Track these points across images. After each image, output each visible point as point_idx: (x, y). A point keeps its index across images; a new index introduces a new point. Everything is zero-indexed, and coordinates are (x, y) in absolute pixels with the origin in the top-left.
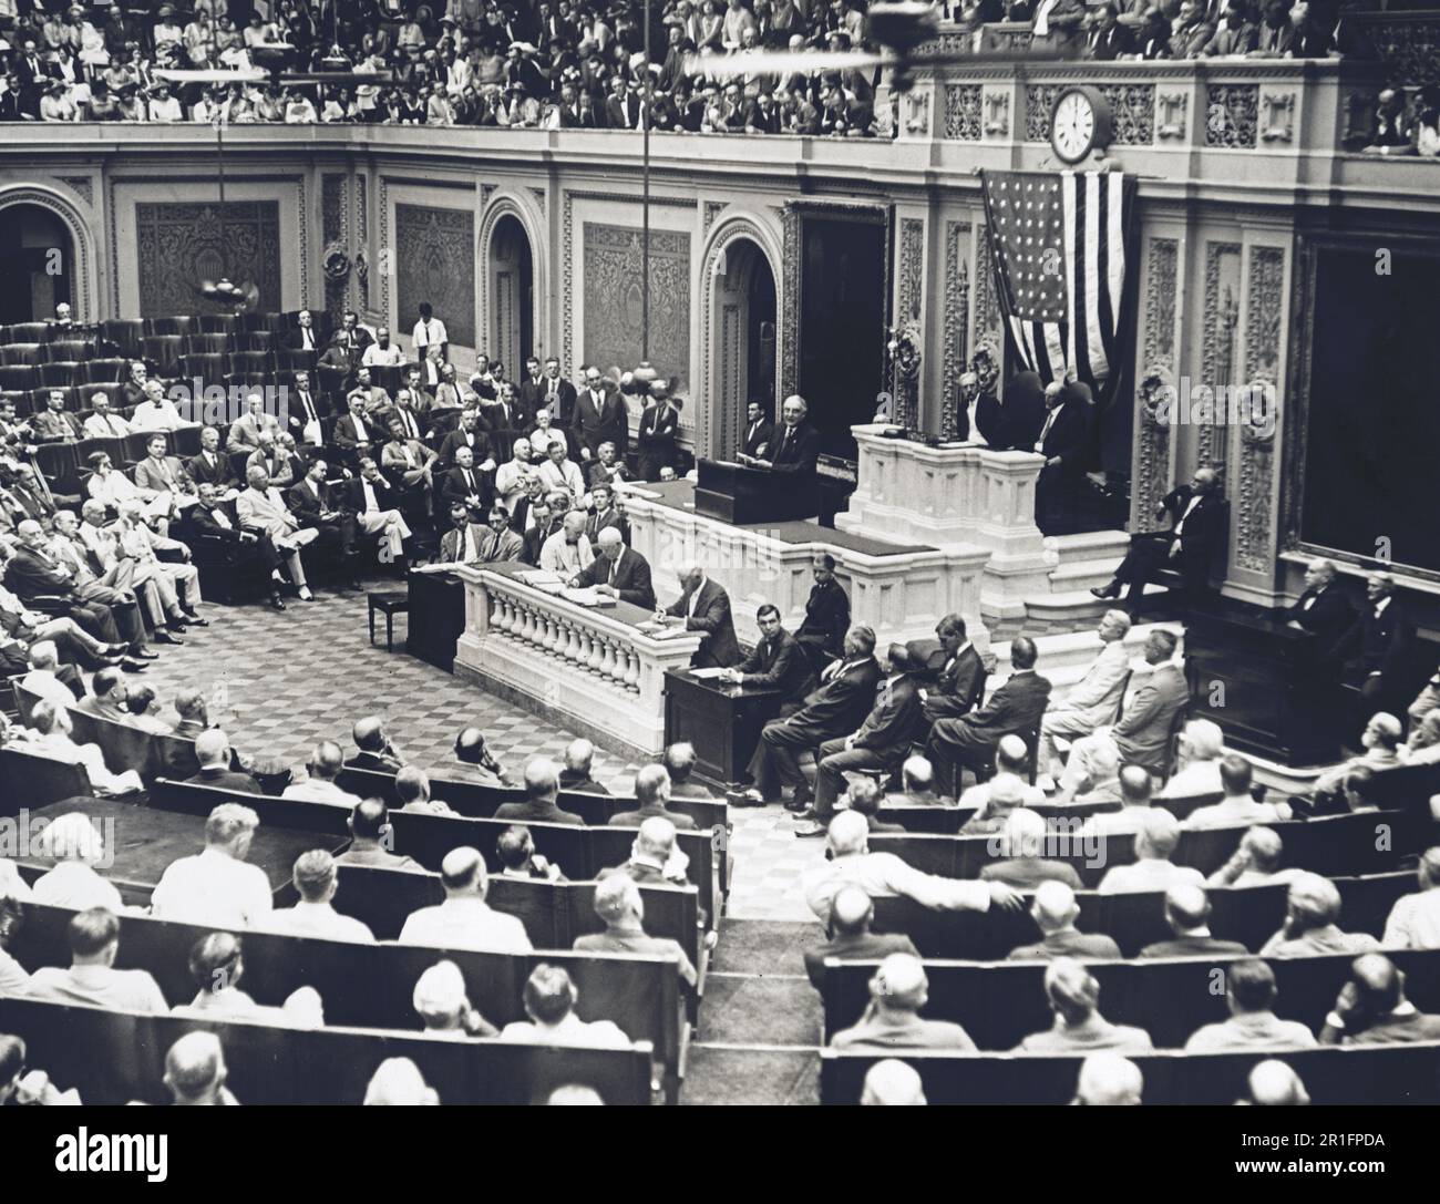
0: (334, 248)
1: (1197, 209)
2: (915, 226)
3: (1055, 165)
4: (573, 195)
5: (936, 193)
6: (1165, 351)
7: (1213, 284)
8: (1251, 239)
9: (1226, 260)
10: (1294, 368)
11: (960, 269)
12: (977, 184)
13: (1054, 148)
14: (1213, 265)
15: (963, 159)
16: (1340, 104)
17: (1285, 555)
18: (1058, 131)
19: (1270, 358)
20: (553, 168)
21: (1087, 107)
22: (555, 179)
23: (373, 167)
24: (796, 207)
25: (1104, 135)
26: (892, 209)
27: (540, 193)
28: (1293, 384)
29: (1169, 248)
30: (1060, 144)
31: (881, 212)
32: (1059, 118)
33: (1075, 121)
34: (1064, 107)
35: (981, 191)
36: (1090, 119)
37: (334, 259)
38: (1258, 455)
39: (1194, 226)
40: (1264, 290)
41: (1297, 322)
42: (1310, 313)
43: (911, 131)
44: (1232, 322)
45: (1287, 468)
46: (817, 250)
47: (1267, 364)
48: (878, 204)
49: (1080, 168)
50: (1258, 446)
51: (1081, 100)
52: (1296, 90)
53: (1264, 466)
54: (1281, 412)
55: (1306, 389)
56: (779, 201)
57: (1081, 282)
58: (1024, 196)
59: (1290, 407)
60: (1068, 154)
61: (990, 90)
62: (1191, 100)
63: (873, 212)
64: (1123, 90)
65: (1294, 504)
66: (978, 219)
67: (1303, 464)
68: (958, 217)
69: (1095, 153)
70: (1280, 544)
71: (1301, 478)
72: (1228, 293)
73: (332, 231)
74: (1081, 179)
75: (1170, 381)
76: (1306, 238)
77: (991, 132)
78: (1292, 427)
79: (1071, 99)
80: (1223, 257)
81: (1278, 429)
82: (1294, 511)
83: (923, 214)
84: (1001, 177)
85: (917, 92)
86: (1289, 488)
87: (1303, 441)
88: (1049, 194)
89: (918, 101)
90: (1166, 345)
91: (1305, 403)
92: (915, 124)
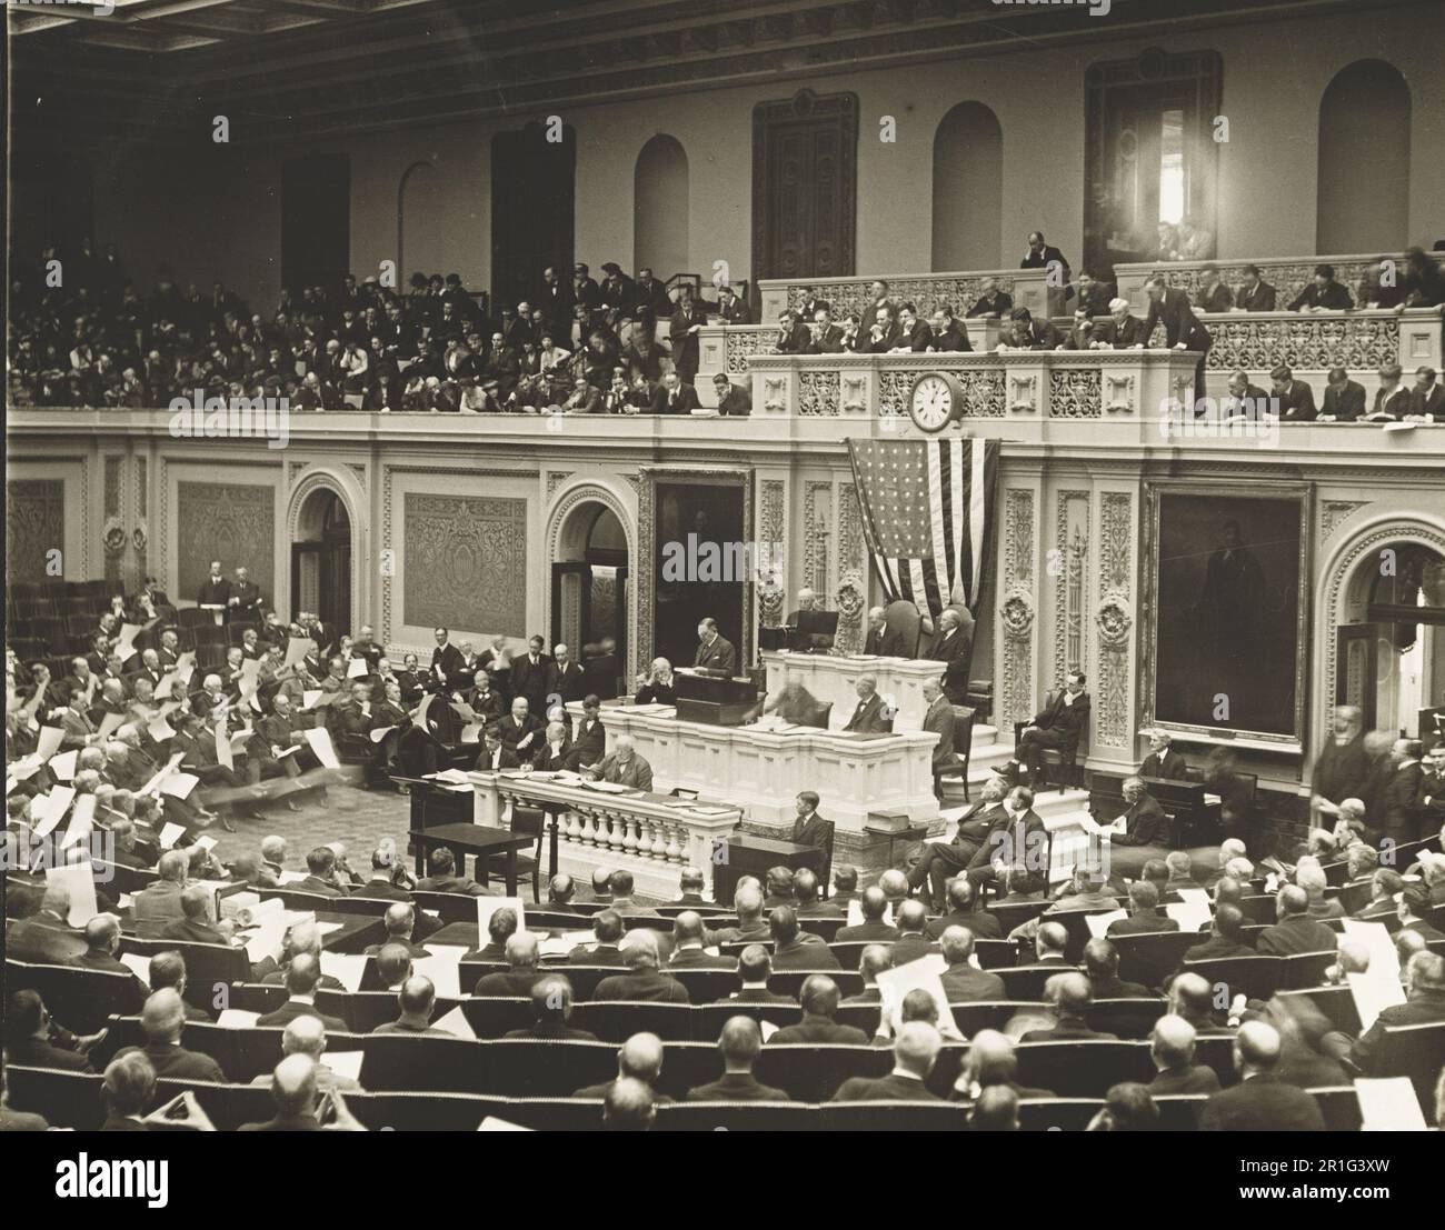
0: (113, 523)
1: (1050, 465)
2: (776, 487)
3: (918, 435)
4: (393, 469)
5: (797, 458)
6: (1022, 578)
7: (1063, 523)
8: (1100, 487)
9: (1075, 506)
10: (1145, 585)
11: (818, 520)
12: (844, 450)
13: (914, 421)
14: (1063, 510)
15: (821, 431)
16: (1171, 383)
18: (916, 407)
19: (1120, 579)
20: (376, 446)
21: (943, 388)
22: (376, 456)
23: (154, 448)
24: (652, 473)
25: (960, 410)
26: (753, 474)
27: (360, 468)
28: (1143, 597)
29: (1024, 497)
30: (919, 418)
31: (742, 476)
32: (917, 397)
33: (932, 402)
34: (922, 388)
35: (845, 456)
36: (948, 397)
37: (114, 532)
38: (1112, 655)
39: (1047, 478)
40: (1115, 528)
41: (1145, 550)
42: (1156, 542)
43: (769, 409)
44: (1082, 552)
45: (1142, 663)
46: (671, 508)
47: (1119, 583)
48: (738, 469)
49: (943, 435)
50: (1113, 647)
51: (938, 383)
52: (1134, 373)
53: (1118, 663)
54: (1134, 619)
55: (1155, 601)
56: (634, 470)
57: (948, 526)
58: (888, 457)
59: (1143, 615)
60: (928, 425)
61: (848, 375)
62: (1040, 381)
63: (733, 475)
64: (972, 375)
65: (1148, 691)
66: (842, 478)
67: (1154, 660)
68: (819, 477)
69: (953, 423)
70: (1138, 724)
71: (1153, 671)
72: (1077, 530)
73: (111, 508)
74: (945, 444)
75: (1031, 601)
76: (1150, 484)
77: (848, 409)
78: (1144, 631)
79: (929, 382)
80: (1071, 503)
81: (1132, 633)
82: (1148, 697)
83: (785, 476)
84: (865, 444)
85: (774, 378)
86: (1144, 679)
87: (1154, 642)
88: (914, 457)
89: (776, 386)
90: (1024, 572)
91: (1155, 613)
92: (771, 404)
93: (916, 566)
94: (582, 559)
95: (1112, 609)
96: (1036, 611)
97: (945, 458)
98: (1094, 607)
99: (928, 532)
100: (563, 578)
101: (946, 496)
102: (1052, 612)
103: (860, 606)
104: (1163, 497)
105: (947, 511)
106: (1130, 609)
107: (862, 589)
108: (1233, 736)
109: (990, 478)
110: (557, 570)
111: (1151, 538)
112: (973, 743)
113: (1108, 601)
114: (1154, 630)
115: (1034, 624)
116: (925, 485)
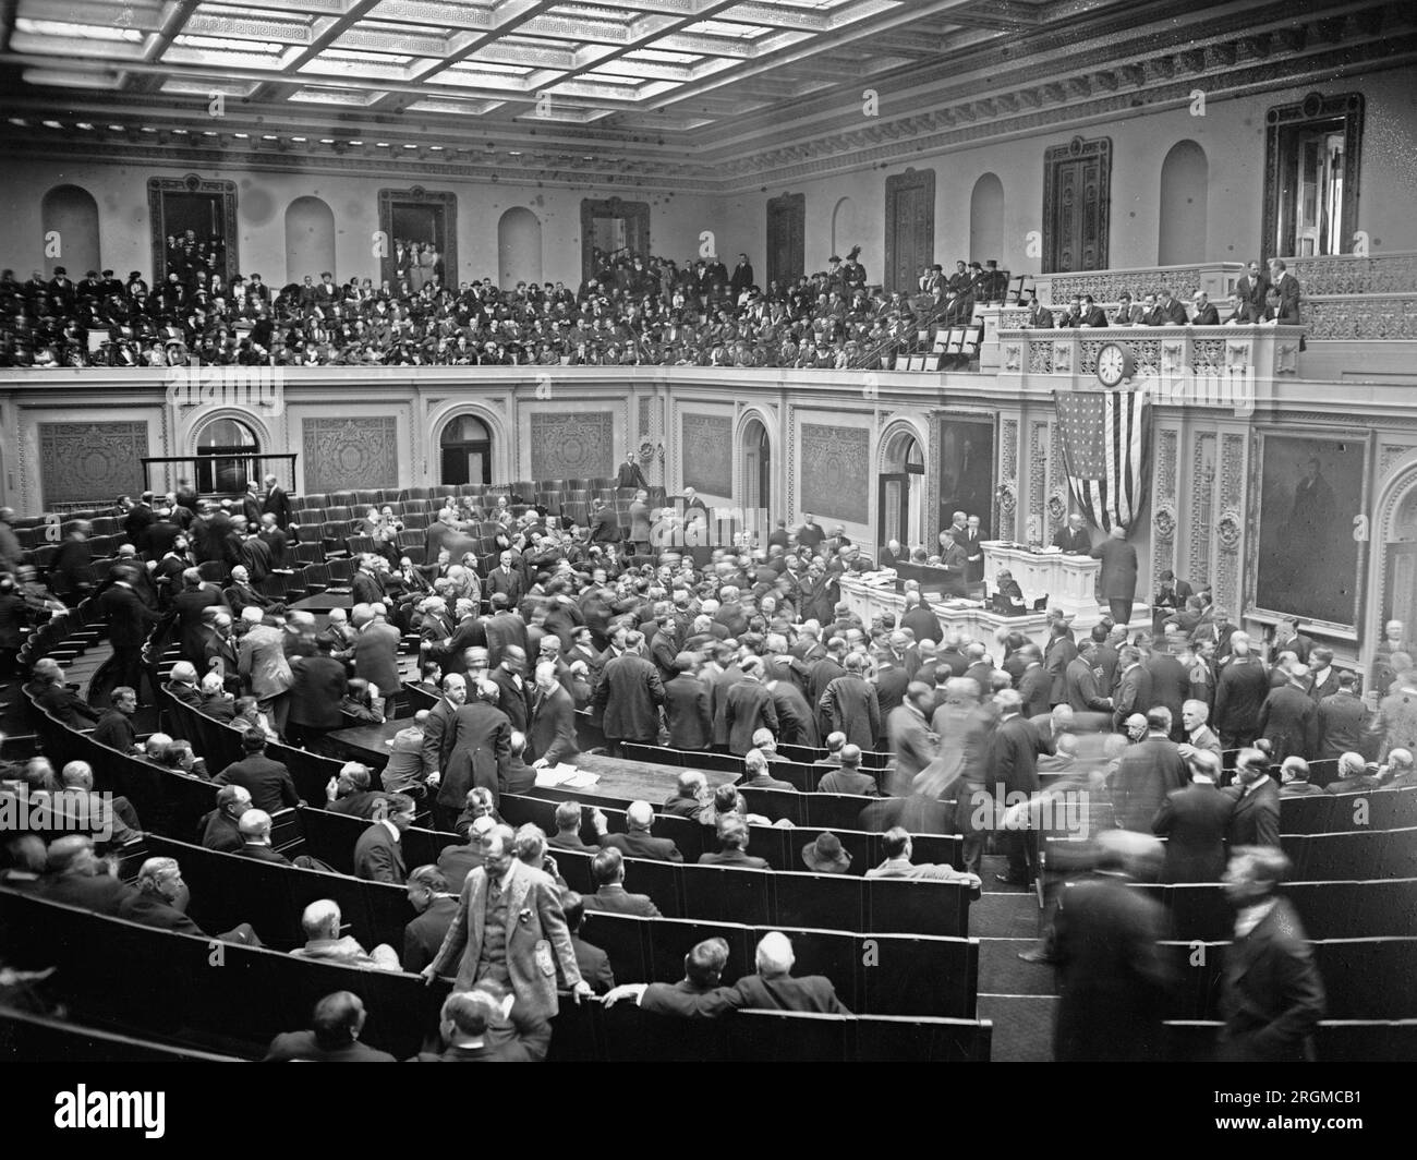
0: (645, 439)
1: (1189, 412)
2: (1012, 424)
3: (1101, 388)
4: (796, 407)
5: (1025, 404)
6: (1170, 497)
7: (1198, 456)
8: (1223, 430)
9: (1207, 442)
10: (1252, 505)
11: (1040, 449)
12: (1052, 399)
13: (1099, 378)
14: (1199, 448)
15: (1041, 385)
16: (1275, 351)
17: (1245, 616)
18: (1102, 367)
19: (1235, 499)
20: (785, 391)
21: (1119, 354)
22: (784, 397)
23: (669, 391)
24: (937, 413)
25: (1130, 370)
26: (998, 415)
27: (775, 406)
28: (1250, 515)
29: (1171, 435)
30: (1103, 375)
31: (991, 416)
32: (1102, 360)
33: (1112, 362)
34: (1105, 354)
35: (1052, 403)
36: (1121, 360)
37: (645, 446)
38: (1228, 556)
39: (1186, 421)
40: (1232, 460)
41: (1252, 478)
42: (1261, 472)
43: (1010, 368)
44: (1211, 478)
45: (1247, 564)
46: (950, 438)
47: (1234, 503)
48: (989, 411)
49: (1116, 389)
50: (1228, 551)
51: (1115, 350)
52: (1247, 343)
53: (1233, 563)
54: (1243, 531)
55: (1259, 517)
56: (927, 410)
57: (1117, 456)
58: (1080, 405)
59: (1249, 528)
60: (1108, 381)
61: (1059, 344)
62: (1184, 349)
63: (986, 415)
64: (1141, 344)
65: (1251, 585)
66: (1052, 419)
67: (1256, 562)
68: (1039, 418)
69: (1125, 380)
70: (1244, 608)
71: (1256, 570)
72: (1209, 461)
73: (644, 430)
74: (1117, 395)
75: (1173, 513)
76: (1257, 429)
77: (1059, 369)
78: (1250, 539)
79: (1110, 349)
80: (1205, 441)
81: (1241, 541)
82: (1251, 589)
83: (1017, 417)
84: (1066, 394)
85: (1012, 346)
86: (1248, 577)
87: (1257, 549)
88: (1097, 405)
89: (1014, 352)
90: (1170, 492)
91: (1258, 526)
92: (1011, 364)
93: (1094, 486)
94: (901, 471)
95: (1227, 522)
96: (1177, 522)
97: (1117, 406)
98: (1217, 520)
99: (1104, 461)
100: (888, 484)
101: (1117, 434)
102: (1189, 523)
103: (1062, 513)
104: (1266, 437)
105: (1117, 445)
106: (1240, 522)
107: (1064, 499)
108: (1310, 623)
109: (1146, 420)
110: (883, 478)
111: (1257, 470)
112: (1132, 616)
113: (1225, 516)
114: (1257, 540)
115: (1175, 532)
116: (1102, 426)
